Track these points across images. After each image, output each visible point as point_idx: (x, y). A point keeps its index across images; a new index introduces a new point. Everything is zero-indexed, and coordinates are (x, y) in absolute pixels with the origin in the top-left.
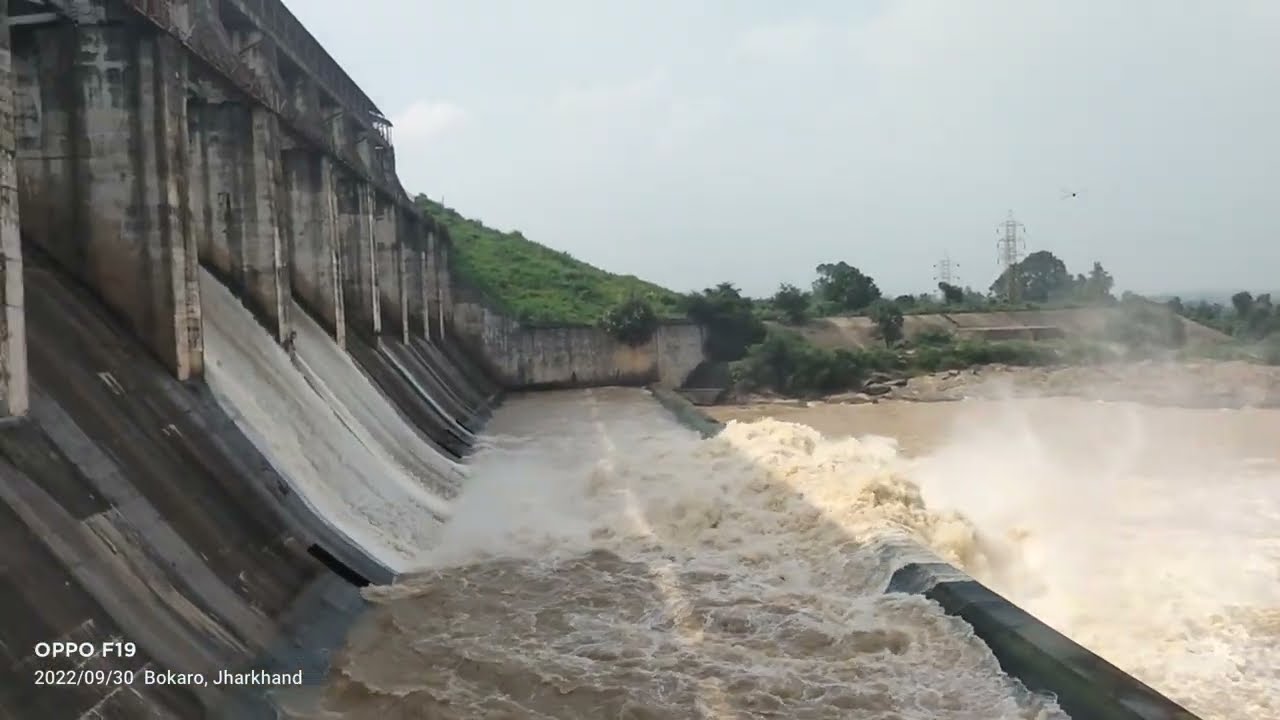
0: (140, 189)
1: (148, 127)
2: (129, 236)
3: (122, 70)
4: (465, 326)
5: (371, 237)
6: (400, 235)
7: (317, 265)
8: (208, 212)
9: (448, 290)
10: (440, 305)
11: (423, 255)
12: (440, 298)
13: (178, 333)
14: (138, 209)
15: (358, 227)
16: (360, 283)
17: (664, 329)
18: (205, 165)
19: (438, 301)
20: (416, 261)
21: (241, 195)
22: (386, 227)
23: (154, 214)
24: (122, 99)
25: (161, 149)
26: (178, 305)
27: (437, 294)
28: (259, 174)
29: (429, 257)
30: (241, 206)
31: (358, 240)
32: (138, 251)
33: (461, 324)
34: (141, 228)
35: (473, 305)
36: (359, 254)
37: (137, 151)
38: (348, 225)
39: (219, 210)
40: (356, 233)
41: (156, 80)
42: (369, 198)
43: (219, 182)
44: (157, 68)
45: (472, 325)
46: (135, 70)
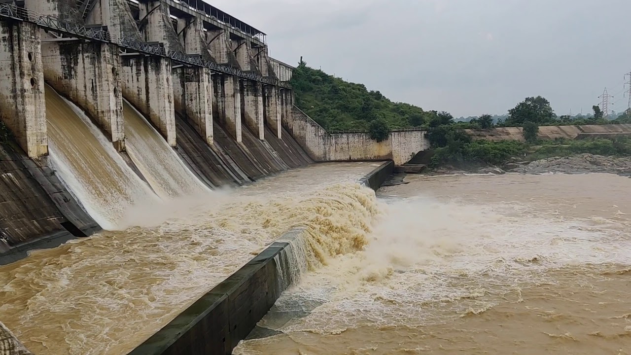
0: (14, 83)
1: (16, 59)
2: (11, 101)
3: (7, 37)
4: (298, 132)
5: (206, 92)
6: (237, 90)
7: (159, 107)
8: (85, 87)
9: (291, 114)
10: (278, 122)
11: (260, 99)
12: (278, 119)
13: (28, 138)
14: (14, 91)
15: (199, 88)
16: (200, 113)
17: (397, 133)
18: (84, 67)
19: (277, 120)
20: (256, 102)
21: (97, 80)
22: (229, 86)
23: (19, 93)
24: (7, 48)
25: (21, 67)
26: (28, 128)
27: (277, 117)
28: (103, 71)
29: (273, 99)
30: (98, 84)
31: (199, 93)
32: (14, 107)
33: (296, 131)
34: (15, 97)
35: (302, 122)
36: (200, 100)
37: (13, 68)
38: (195, 88)
39: (89, 86)
40: (199, 91)
41: (19, 40)
42: (204, 75)
43: (89, 75)
44: (19, 36)
45: (301, 131)
46: (11, 36)
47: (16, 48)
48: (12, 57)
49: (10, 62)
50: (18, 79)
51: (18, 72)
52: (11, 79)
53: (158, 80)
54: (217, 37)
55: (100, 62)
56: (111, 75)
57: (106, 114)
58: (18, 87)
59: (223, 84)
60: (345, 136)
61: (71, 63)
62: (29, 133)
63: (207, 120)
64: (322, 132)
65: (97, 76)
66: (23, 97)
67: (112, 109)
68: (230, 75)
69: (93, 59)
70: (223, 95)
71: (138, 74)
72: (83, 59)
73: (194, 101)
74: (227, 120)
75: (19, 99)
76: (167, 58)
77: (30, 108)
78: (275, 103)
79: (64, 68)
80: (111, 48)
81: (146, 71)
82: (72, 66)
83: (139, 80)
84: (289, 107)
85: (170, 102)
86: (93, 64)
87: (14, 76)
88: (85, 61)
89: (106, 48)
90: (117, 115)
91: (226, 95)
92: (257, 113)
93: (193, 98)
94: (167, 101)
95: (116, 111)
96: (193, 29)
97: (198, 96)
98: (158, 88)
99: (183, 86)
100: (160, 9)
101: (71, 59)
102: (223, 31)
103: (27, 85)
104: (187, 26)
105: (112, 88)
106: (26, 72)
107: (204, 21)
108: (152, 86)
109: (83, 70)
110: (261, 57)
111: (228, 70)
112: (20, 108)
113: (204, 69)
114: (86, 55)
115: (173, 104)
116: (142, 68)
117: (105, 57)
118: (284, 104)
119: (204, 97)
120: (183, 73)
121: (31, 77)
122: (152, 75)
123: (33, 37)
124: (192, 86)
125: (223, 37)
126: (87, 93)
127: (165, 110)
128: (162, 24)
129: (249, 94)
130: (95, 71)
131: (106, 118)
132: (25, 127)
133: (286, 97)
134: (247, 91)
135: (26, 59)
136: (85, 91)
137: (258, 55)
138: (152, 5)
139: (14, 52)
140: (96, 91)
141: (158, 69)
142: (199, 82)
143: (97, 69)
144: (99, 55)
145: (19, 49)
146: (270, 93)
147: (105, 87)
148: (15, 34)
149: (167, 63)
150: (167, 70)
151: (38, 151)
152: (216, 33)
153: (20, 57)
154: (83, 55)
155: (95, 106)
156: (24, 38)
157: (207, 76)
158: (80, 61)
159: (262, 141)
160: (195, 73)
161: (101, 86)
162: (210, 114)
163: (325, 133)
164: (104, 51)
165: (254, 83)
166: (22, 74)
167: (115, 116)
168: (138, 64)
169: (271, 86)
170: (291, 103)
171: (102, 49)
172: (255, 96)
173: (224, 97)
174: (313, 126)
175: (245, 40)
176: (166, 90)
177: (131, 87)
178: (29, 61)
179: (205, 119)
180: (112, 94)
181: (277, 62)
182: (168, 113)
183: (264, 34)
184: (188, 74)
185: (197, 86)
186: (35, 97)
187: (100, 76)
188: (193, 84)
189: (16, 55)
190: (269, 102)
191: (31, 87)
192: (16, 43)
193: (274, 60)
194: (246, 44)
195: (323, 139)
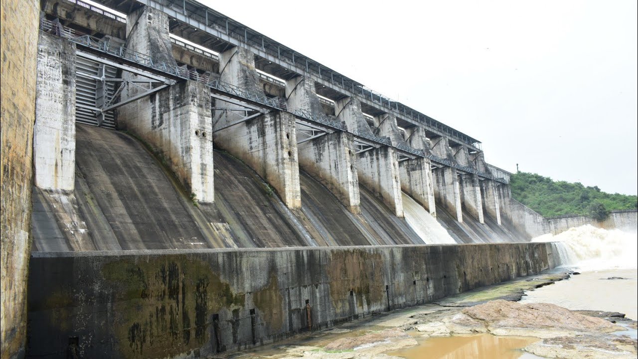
0: (277, 155)
1: (279, 137)
2: (276, 168)
4: (517, 221)
5: (427, 178)
6: (455, 179)
7: (388, 185)
8: (330, 166)
9: (509, 206)
10: (497, 210)
11: (478, 189)
12: (497, 208)
13: (286, 194)
14: (277, 160)
15: (422, 175)
16: (424, 195)
17: (618, 214)
18: (329, 152)
19: (495, 209)
20: (474, 191)
21: (338, 159)
22: (449, 176)
23: (280, 161)
24: (273, 131)
25: (282, 143)
26: (287, 185)
27: (495, 206)
28: (342, 152)
29: (491, 191)
30: (339, 163)
31: (422, 179)
32: (277, 171)
33: (515, 219)
34: (278, 165)
35: (520, 211)
36: (423, 184)
37: (277, 144)
38: (418, 175)
39: (333, 165)
40: (422, 177)
41: (280, 124)
42: (425, 164)
43: (333, 157)
44: (280, 121)
45: (521, 220)
46: (275, 123)
47: (278, 129)
48: (276, 136)
49: (275, 141)
50: (280, 151)
51: (279, 147)
52: (275, 152)
53: (386, 165)
54: (438, 143)
55: (340, 147)
56: (348, 155)
57: (345, 185)
58: (280, 157)
59: (443, 175)
60: (563, 220)
61: (320, 151)
62: (287, 189)
63: (429, 200)
64: (540, 219)
65: (338, 157)
66: (283, 163)
67: (349, 180)
68: (449, 167)
69: (335, 144)
70: (444, 184)
71: (372, 162)
72: (329, 147)
73: (418, 186)
74: (448, 205)
75: (281, 166)
76: (393, 148)
77: (288, 172)
78: (492, 194)
79: (316, 155)
80: (348, 135)
81: (378, 159)
82: (321, 152)
83: (373, 167)
84: (507, 200)
85: (397, 182)
86: (335, 148)
87: (277, 149)
88: (330, 148)
89: (344, 135)
90: (353, 185)
91: (446, 184)
92: (475, 201)
93: (417, 183)
94: (394, 180)
95: (353, 182)
96: (416, 135)
97: (421, 181)
98: (387, 170)
99: (409, 175)
100: (389, 119)
101: (320, 148)
102: (443, 138)
103: (286, 155)
104: (412, 134)
105: (349, 165)
106: (285, 146)
107: (425, 130)
108: (383, 170)
109: (328, 154)
110: (478, 161)
111: (447, 163)
112: (281, 171)
113: (425, 159)
114: (330, 142)
115: (399, 183)
116: (375, 157)
117: (343, 142)
118: (502, 197)
119: (426, 181)
120: (408, 165)
121: (288, 150)
122: (382, 161)
123: (290, 122)
124: (416, 174)
125: (443, 143)
126: (332, 171)
127: (393, 188)
128: (391, 129)
129: (468, 185)
130: (336, 153)
131: (345, 189)
132: (284, 185)
133: (503, 191)
134: (466, 182)
135: (285, 137)
136: (330, 169)
137: (475, 159)
138: (383, 117)
139: (277, 133)
140: (338, 168)
141: (386, 156)
142: (421, 169)
143: (338, 152)
144: (339, 142)
145: (281, 130)
146: (487, 186)
147: (344, 164)
148: (278, 120)
149: (393, 151)
150: (393, 157)
151: (294, 204)
152: (437, 141)
153: (281, 136)
154: (328, 143)
155: (337, 179)
156: (284, 123)
157: (428, 165)
158: (326, 148)
159: (483, 224)
160: (417, 163)
161: (341, 164)
162: (433, 195)
163: (543, 220)
164: (343, 138)
165: (471, 175)
166: (282, 147)
167: (352, 186)
168: (371, 155)
169: (488, 180)
170: (508, 196)
171: (341, 137)
172: (473, 186)
173: (445, 185)
174: (531, 214)
175: (462, 146)
176: (393, 172)
177: (367, 173)
178: (287, 139)
179: (428, 199)
180: (349, 169)
181: (494, 167)
182: (395, 190)
183: (479, 142)
184: (413, 165)
185: (420, 174)
186: (292, 164)
187: (340, 157)
188: (417, 172)
189: (278, 134)
190: (487, 193)
191: (288, 157)
192: (278, 126)
193: (491, 166)
194: (464, 149)
195: (542, 225)
